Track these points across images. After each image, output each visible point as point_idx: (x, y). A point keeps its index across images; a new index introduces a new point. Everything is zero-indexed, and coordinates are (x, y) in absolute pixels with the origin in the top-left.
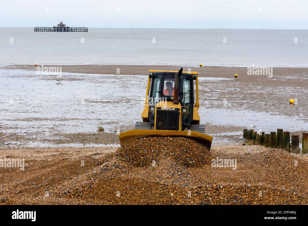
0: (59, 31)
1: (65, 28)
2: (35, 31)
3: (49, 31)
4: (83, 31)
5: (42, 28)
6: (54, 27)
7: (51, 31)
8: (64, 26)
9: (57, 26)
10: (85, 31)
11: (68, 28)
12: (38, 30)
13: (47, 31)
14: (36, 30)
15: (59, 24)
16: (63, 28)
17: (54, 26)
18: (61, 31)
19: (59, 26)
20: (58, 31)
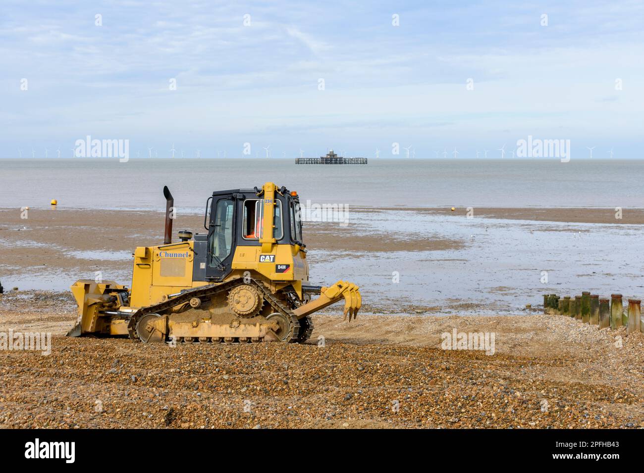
0: (329, 163)
1: (336, 159)
2: (296, 163)
3: (315, 163)
4: (361, 163)
5: (305, 160)
6: (322, 158)
7: (317, 163)
8: (335, 157)
9: (325, 156)
10: (363, 163)
11: (341, 158)
12: (300, 162)
13: (312, 163)
14: (299, 162)
15: (329, 153)
16: (333, 159)
17: (322, 156)
18: (331, 163)
19: (329, 157)
20: (326, 163)
